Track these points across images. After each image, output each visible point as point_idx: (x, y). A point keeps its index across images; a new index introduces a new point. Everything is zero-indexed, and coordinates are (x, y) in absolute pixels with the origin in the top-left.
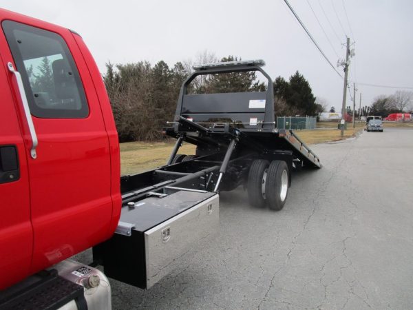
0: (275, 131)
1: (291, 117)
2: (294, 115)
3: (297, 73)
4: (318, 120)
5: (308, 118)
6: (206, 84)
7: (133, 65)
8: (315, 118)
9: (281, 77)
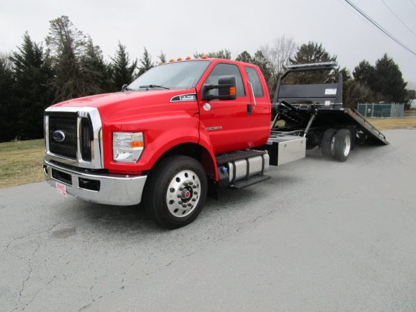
0: (342, 109)
1: (373, 104)
2: (377, 101)
3: (385, 56)
4: (407, 108)
5: (393, 105)
6: (283, 70)
7: (214, 53)
8: (403, 106)
9: (366, 61)
